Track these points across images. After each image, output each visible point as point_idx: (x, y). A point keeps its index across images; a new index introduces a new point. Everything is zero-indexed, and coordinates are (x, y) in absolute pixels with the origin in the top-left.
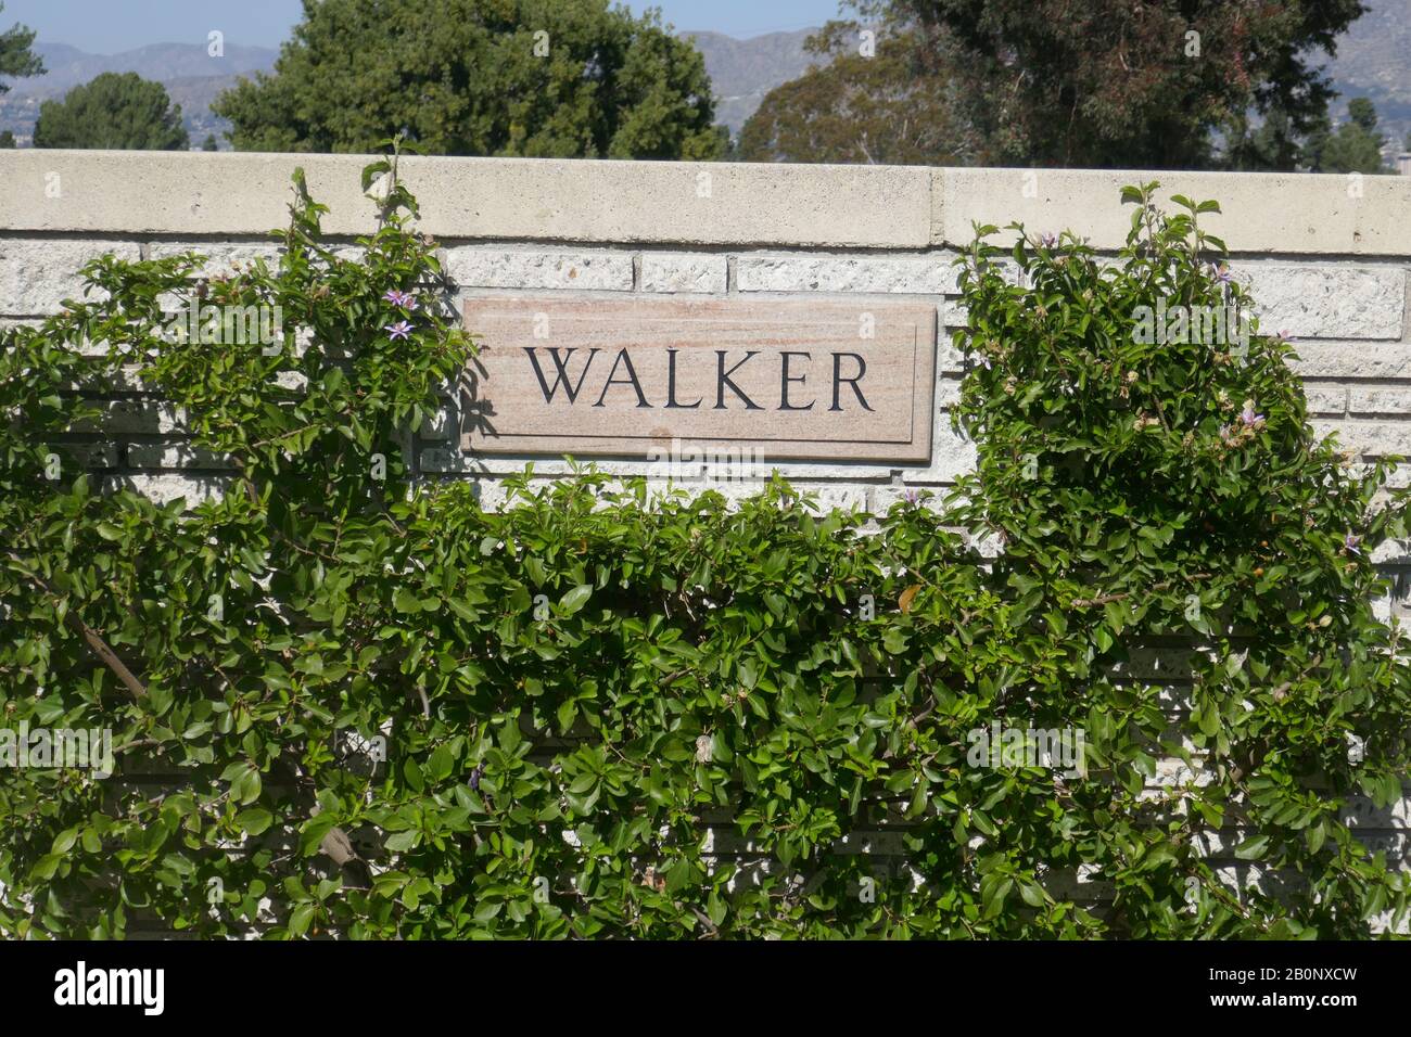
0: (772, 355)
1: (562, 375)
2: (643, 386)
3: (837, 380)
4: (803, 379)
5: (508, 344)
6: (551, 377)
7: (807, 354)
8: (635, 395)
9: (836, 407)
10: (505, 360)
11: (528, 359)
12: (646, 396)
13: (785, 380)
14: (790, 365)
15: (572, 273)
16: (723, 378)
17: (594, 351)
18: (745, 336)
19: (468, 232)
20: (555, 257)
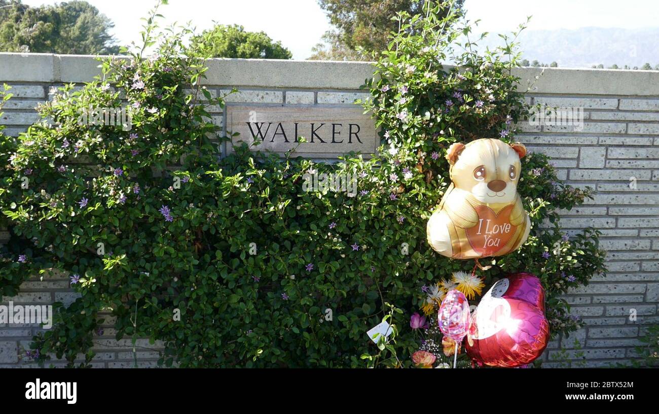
0: (329, 125)
1: (260, 132)
2: (286, 135)
3: (351, 133)
4: (339, 133)
5: (241, 121)
6: (256, 132)
7: (341, 125)
8: (284, 139)
9: (350, 142)
10: (240, 127)
11: (248, 126)
12: (288, 139)
13: (334, 133)
14: (335, 128)
15: (263, 97)
16: (313, 132)
17: (270, 123)
18: (321, 118)
19: (227, 84)
20: (257, 92)
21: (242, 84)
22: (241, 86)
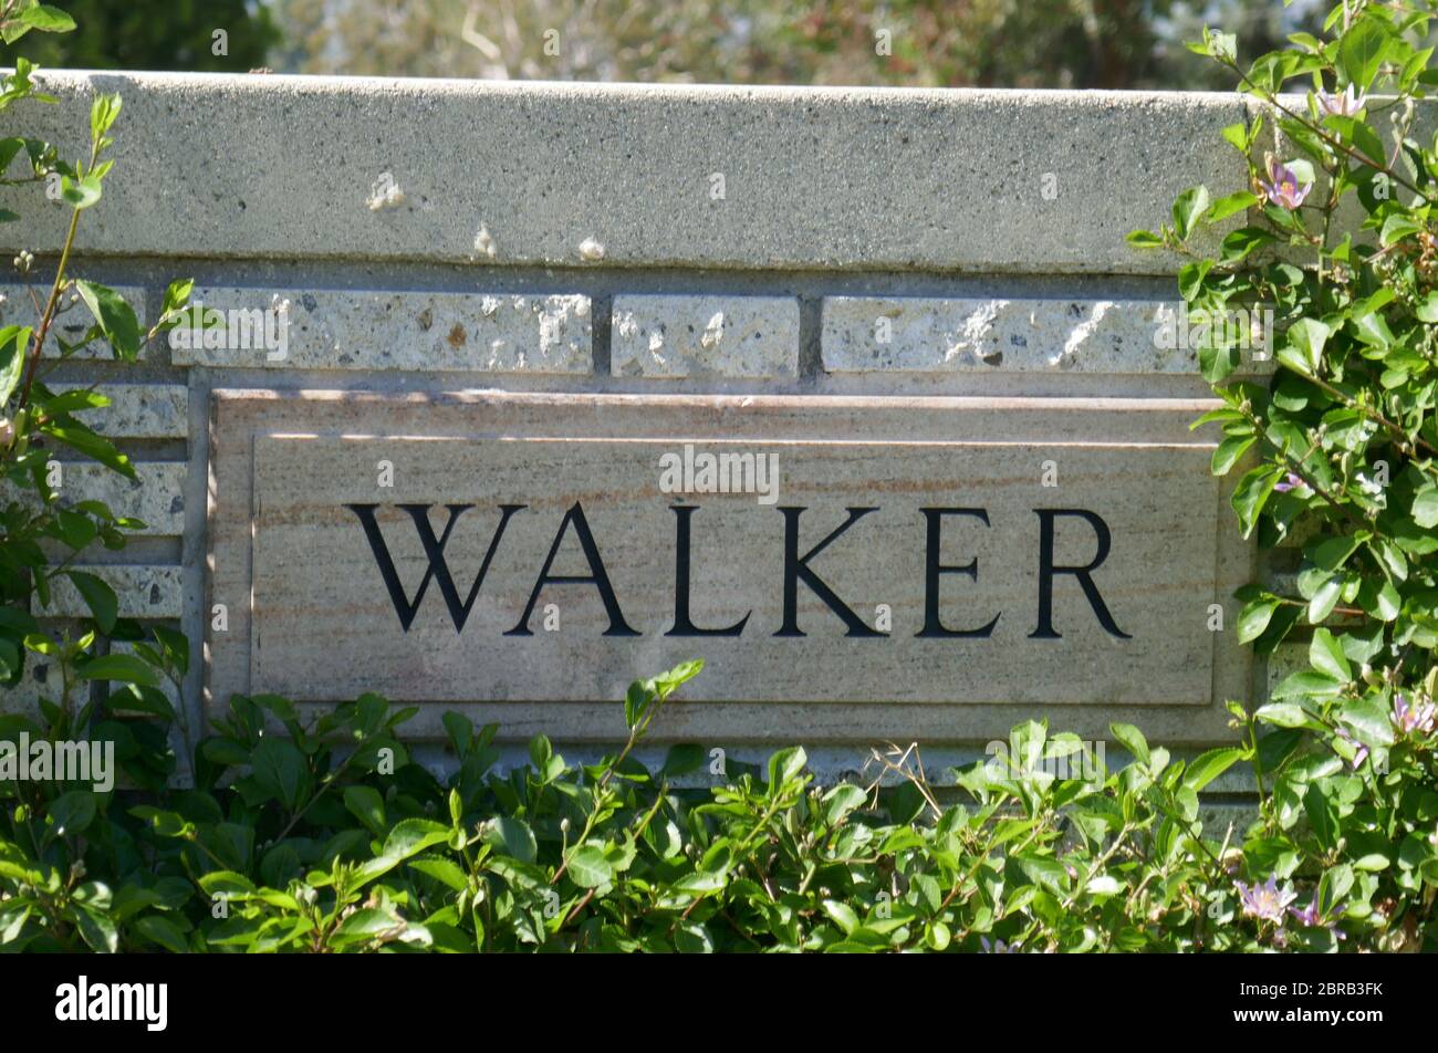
0: (903, 513)
1: (438, 567)
2: (618, 586)
3: (1047, 570)
4: (972, 569)
5: (313, 498)
6: (411, 572)
7: (981, 513)
8: (598, 606)
9: (1045, 629)
10: (305, 534)
11: (358, 531)
12: (626, 608)
13: (934, 570)
14: (944, 536)
15: (457, 336)
16: (796, 568)
17: (509, 510)
18: (846, 473)
19: (218, 247)
20: (418, 300)
21: (323, 248)
22: (310, 260)
